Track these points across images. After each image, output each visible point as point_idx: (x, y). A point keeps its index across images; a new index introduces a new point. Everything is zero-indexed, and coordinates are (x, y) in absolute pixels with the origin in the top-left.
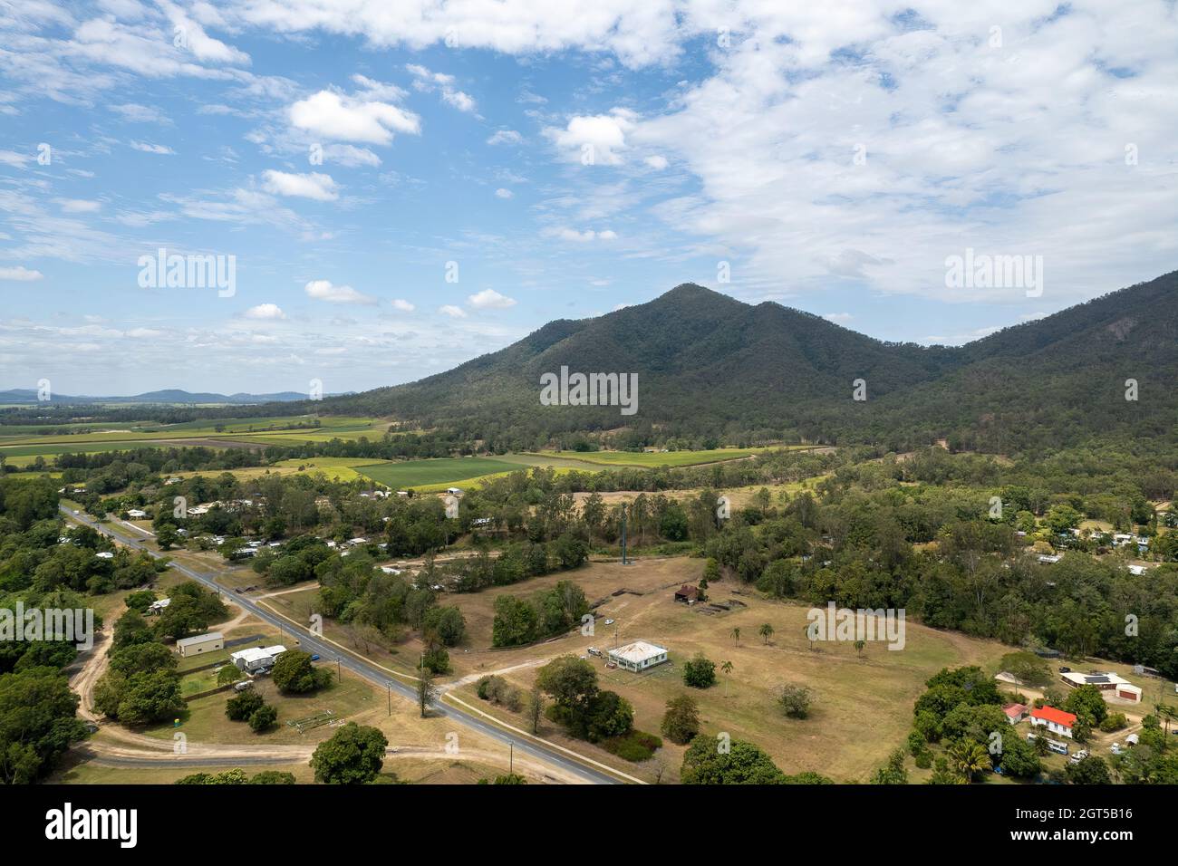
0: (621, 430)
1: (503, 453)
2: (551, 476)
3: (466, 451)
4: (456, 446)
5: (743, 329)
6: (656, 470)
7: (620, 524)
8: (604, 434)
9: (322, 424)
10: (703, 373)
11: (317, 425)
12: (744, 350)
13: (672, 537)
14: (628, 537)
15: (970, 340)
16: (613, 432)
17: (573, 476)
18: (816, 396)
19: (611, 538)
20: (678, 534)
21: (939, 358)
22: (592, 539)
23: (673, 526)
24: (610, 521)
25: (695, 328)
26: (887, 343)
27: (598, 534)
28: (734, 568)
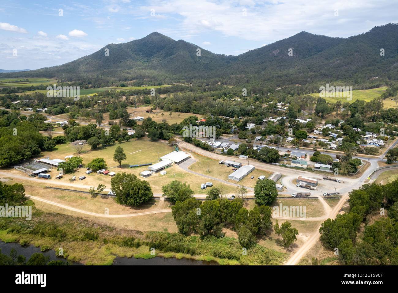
0: (134, 81)
1: (99, 88)
2: (115, 92)
3: (87, 88)
4: (83, 86)
5: (173, 49)
6: (144, 90)
7: (134, 101)
8: (129, 82)
9: (29, 80)
10: (160, 63)
11: (27, 81)
12: (173, 56)
13: (147, 103)
14: (136, 103)
15: (240, 54)
16: (132, 81)
17: (121, 92)
18: (193, 71)
19: (132, 104)
20: (148, 102)
21: (230, 59)
22: (128, 104)
23: (147, 101)
24: (132, 100)
25: (158, 48)
26: (217, 54)
27: (129, 103)
28: (159, 107)
